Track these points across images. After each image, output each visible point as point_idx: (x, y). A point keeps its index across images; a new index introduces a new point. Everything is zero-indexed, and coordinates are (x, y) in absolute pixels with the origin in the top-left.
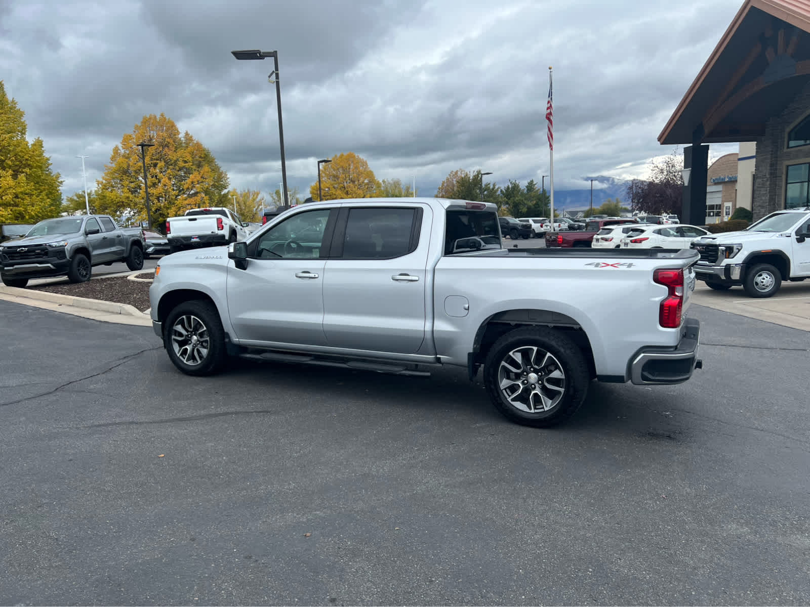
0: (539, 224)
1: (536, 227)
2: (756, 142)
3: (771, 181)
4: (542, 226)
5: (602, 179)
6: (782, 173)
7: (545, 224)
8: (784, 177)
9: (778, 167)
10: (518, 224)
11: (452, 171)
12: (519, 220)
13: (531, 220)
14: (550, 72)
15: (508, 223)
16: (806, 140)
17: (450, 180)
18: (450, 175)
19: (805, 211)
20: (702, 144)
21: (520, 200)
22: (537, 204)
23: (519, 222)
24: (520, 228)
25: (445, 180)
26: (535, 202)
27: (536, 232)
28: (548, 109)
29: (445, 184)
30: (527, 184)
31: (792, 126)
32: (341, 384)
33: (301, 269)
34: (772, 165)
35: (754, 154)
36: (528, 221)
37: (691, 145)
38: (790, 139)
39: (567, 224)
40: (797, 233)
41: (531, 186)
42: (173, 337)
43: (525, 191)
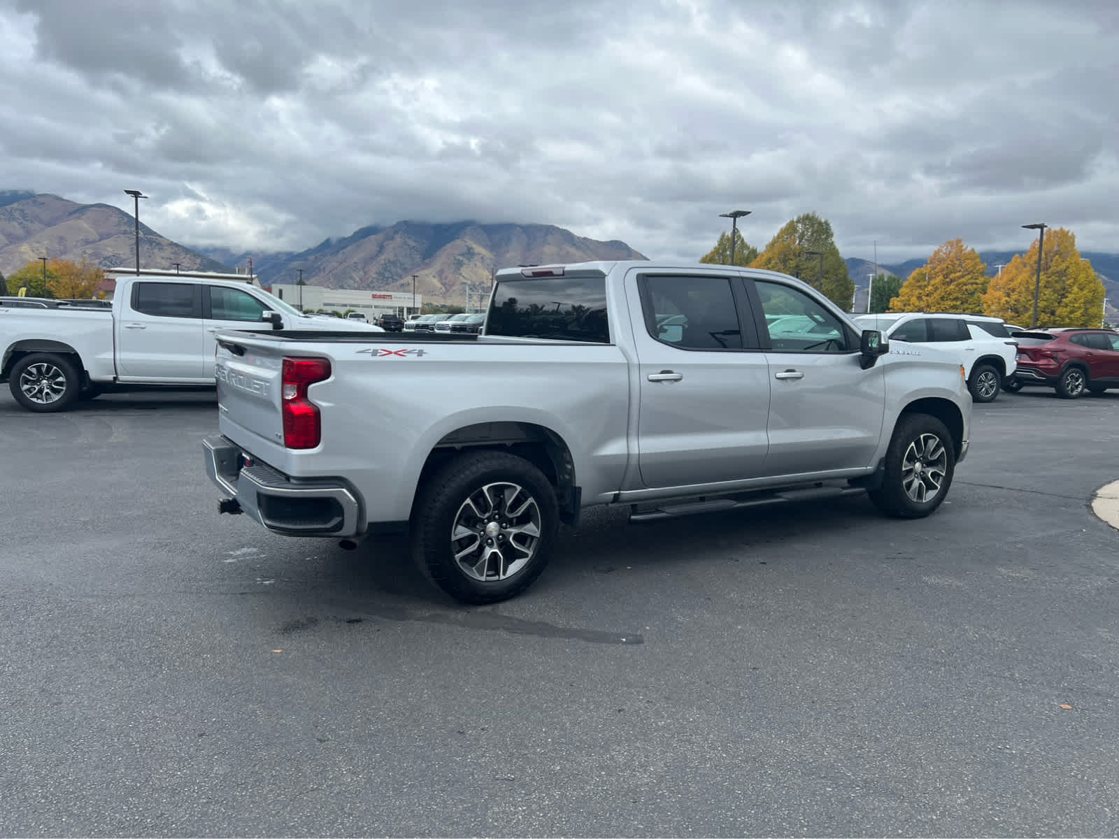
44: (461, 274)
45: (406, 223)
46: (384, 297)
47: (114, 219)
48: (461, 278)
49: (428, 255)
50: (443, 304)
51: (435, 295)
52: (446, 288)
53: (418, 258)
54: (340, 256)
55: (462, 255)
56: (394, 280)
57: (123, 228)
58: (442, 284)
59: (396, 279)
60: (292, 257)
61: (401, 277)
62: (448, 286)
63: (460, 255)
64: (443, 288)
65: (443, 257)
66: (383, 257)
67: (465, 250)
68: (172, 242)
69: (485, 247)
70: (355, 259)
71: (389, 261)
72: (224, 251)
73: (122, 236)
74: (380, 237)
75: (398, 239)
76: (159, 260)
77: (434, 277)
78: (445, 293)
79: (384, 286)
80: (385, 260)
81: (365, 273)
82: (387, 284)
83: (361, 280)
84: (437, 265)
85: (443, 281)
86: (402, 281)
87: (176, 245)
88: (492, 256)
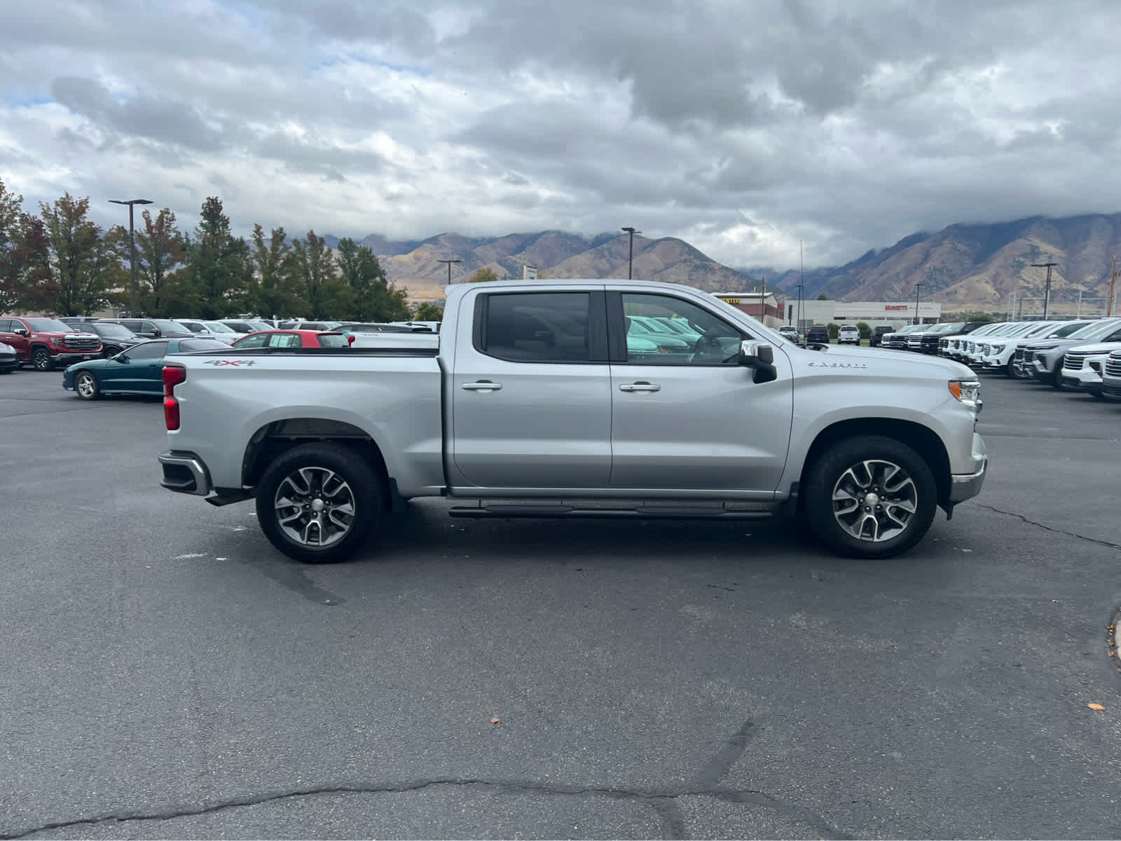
44: (1020, 278)
45: (956, 226)
46: (898, 308)
47: (678, 250)
48: (1021, 281)
49: (980, 259)
50: (995, 311)
51: (987, 302)
52: (1000, 293)
53: (968, 262)
54: (882, 267)
55: (1024, 255)
56: (939, 289)
57: (684, 258)
58: (996, 290)
59: (941, 288)
60: (832, 272)
61: (947, 286)
62: (1003, 292)
63: (1021, 256)
64: (998, 295)
65: (998, 261)
66: (928, 265)
67: (1028, 249)
68: (723, 266)
69: (1056, 244)
70: (898, 269)
71: (934, 269)
72: (768, 271)
73: (683, 264)
74: (925, 244)
75: (947, 245)
76: (711, 283)
77: (987, 282)
78: (999, 301)
79: (927, 296)
80: (930, 268)
81: (908, 283)
82: (931, 293)
83: (902, 290)
84: (991, 270)
85: (998, 286)
86: (948, 290)
87: (727, 269)
88: (1064, 255)
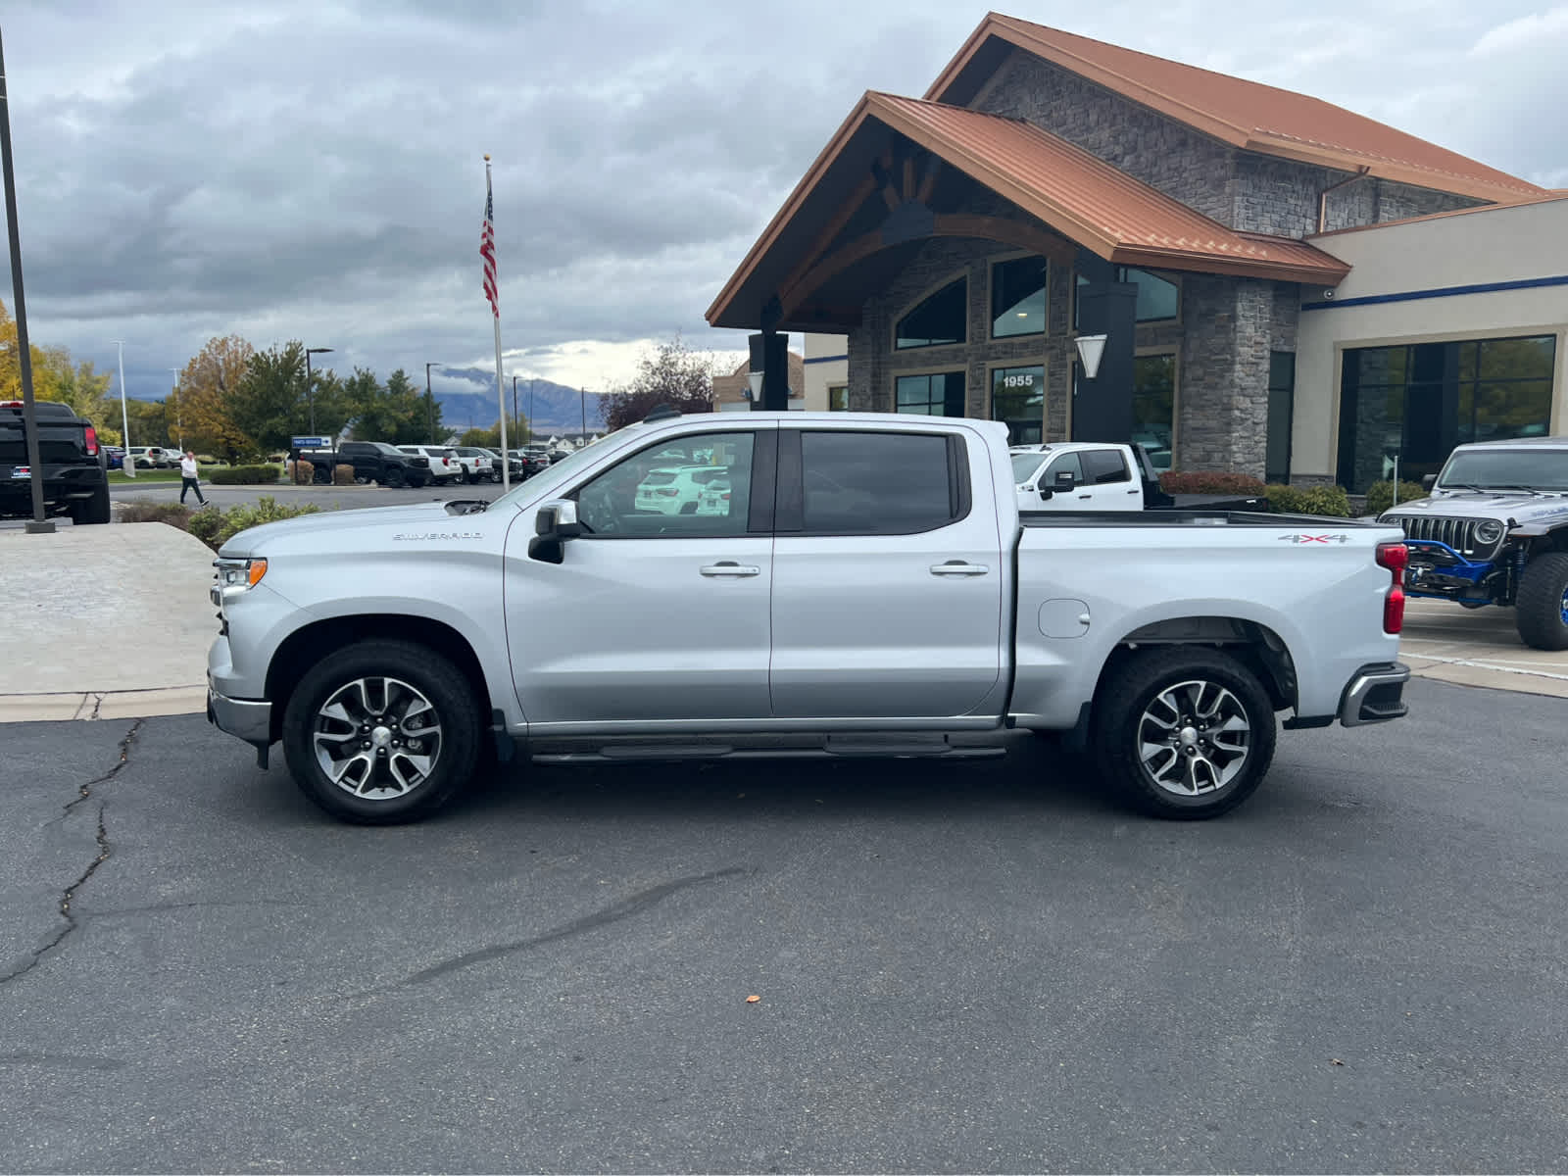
0: (442, 459)
1: (436, 465)
2: (847, 336)
3: (874, 400)
4: (446, 463)
5: (477, 375)
6: (890, 388)
7: (452, 459)
8: (892, 396)
9: (882, 379)
10: (402, 457)
11: (215, 338)
12: (400, 449)
13: (422, 451)
14: (488, 165)
15: (380, 454)
16: (930, 338)
17: (210, 357)
18: (209, 347)
19: (1041, 450)
20: (778, 333)
21: (381, 408)
22: (415, 417)
23: (400, 453)
24: (406, 465)
25: (197, 355)
26: (411, 414)
27: (436, 474)
28: (484, 236)
29: (198, 366)
30: (390, 378)
31: (902, 314)
32: (742, 795)
33: (717, 557)
34: (874, 375)
35: (846, 353)
36: (416, 451)
37: (760, 332)
38: (898, 336)
39: (490, 460)
40: (1041, 485)
41: (398, 382)
42: (317, 735)
43: (389, 391)
